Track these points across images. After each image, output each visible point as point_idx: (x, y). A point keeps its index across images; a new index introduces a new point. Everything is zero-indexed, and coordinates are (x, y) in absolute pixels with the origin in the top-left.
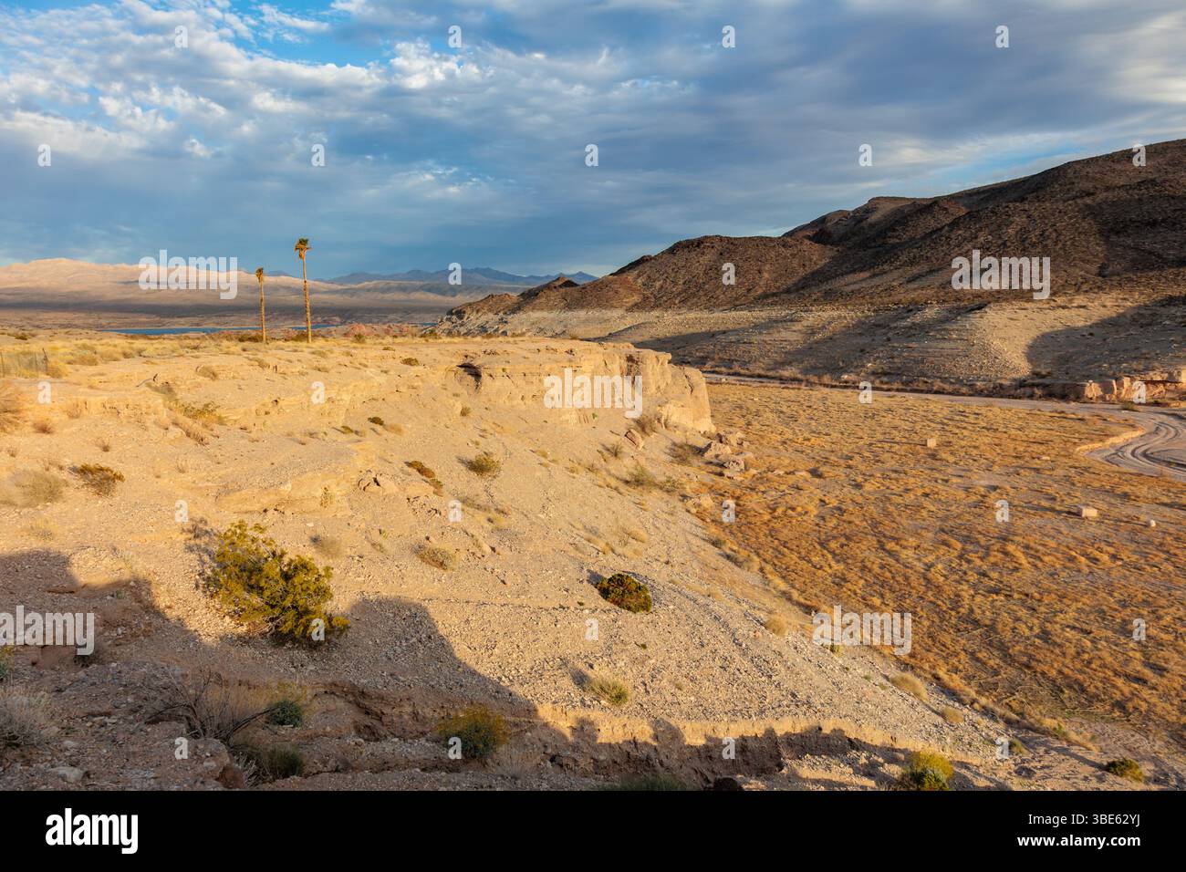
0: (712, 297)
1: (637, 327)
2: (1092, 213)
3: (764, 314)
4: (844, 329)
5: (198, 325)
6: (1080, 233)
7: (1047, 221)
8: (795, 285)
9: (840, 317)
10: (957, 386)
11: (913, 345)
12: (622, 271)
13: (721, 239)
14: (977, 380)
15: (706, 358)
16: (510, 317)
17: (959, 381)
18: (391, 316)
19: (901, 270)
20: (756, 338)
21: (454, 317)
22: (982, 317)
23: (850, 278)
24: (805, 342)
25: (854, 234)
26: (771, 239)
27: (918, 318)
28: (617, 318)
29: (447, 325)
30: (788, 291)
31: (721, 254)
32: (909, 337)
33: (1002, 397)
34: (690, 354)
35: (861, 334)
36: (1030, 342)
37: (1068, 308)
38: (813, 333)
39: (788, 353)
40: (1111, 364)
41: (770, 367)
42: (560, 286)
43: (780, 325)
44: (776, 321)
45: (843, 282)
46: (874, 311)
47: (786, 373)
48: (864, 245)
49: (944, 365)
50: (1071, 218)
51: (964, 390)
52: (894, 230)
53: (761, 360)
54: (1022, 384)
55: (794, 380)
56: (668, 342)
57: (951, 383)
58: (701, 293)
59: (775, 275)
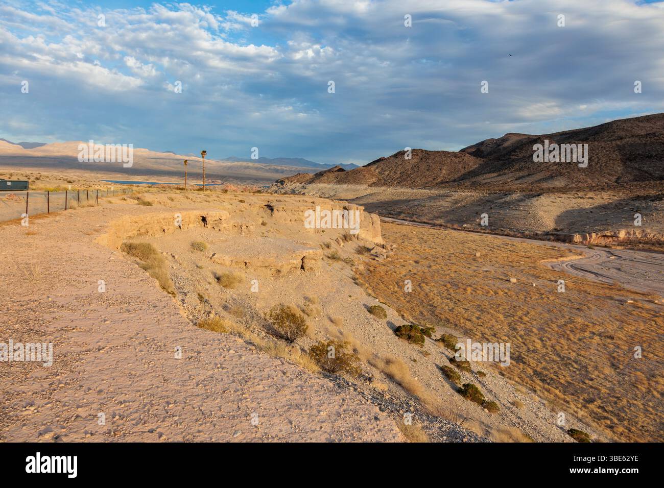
0: (414, 181)
1: (371, 195)
2: (619, 149)
3: (437, 192)
4: (472, 202)
5: (147, 180)
6: (610, 159)
7: (594, 152)
8: (459, 177)
9: (471, 196)
10: (516, 233)
11: (501, 212)
12: (369, 165)
13: (422, 151)
14: (526, 231)
15: (402, 212)
16: (307, 186)
17: (518, 230)
18: (248, 181)
19: (513, 173)
20: (428, 204)
21: (279, 184)
22: (537, 200)
23: (487, 176)
24: (451, 207)
25: (495, 152)
26: (448, 153)
27: (508, 199)
28: (363, 190)
29: (275, 188)
30: (454, 181)
31: (421, 159)
32: (501, 208)
33: (536, 239)
34: (394, 210)
35: (479, 205)
36: (559, 214)
37: (583, 198)
38: (456, 203)
39: (442, 212)
40: (590, 227)
41: (431, 219)
42: (335, 171)
43: (441, 198)
44: (439, 196)
45: (482, 178)
46: (489, 194)
47: (437, 222)
48: (498, 159)
49: (513, 223)
50: (607, 151)
51: (519, 235)
52: (515, 152)
53: (428, 215)
54: (547, 234)
55: (441, 225)
56: (386, 203)
57: (514, 231)
58: (409, 179)
59: (449, 172)
